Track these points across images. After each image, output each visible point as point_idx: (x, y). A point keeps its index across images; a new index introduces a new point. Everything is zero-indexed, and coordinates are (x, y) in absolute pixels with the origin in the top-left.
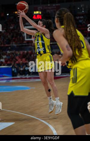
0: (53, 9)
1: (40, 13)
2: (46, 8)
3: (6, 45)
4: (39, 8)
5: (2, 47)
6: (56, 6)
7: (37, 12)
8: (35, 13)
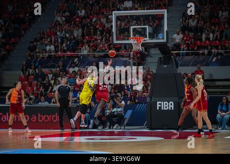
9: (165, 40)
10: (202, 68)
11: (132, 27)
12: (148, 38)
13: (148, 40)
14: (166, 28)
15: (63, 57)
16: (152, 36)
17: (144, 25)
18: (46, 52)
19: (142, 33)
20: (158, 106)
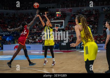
0: (68, 11)
1: (60, 13)
2: (64, 10)
3: (40, 31)
4: (59, 10)
5: (37, 32)
6: (70, 9)
7: (58, 13)
8: (57, 13)
9: (64, 28)
10: (73, 35)
11: (55, 25)
12: (59, 27)
13: (59, 28)
14: (64, 25)
15: (38, 32)
16: (60, 27)
17: (58, 24)
18: (34, 31)
19: (58, 26)
20: (62, 44)
